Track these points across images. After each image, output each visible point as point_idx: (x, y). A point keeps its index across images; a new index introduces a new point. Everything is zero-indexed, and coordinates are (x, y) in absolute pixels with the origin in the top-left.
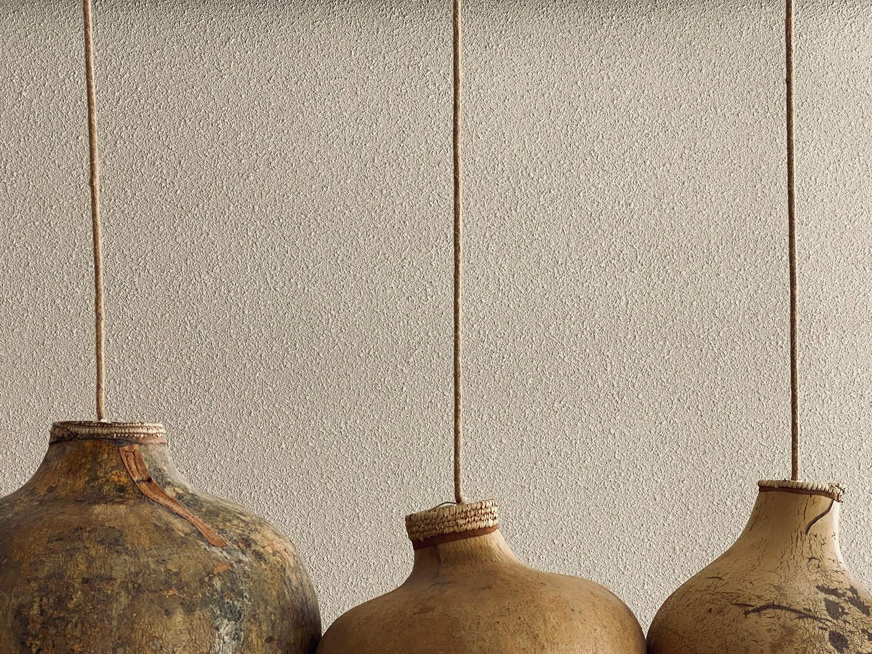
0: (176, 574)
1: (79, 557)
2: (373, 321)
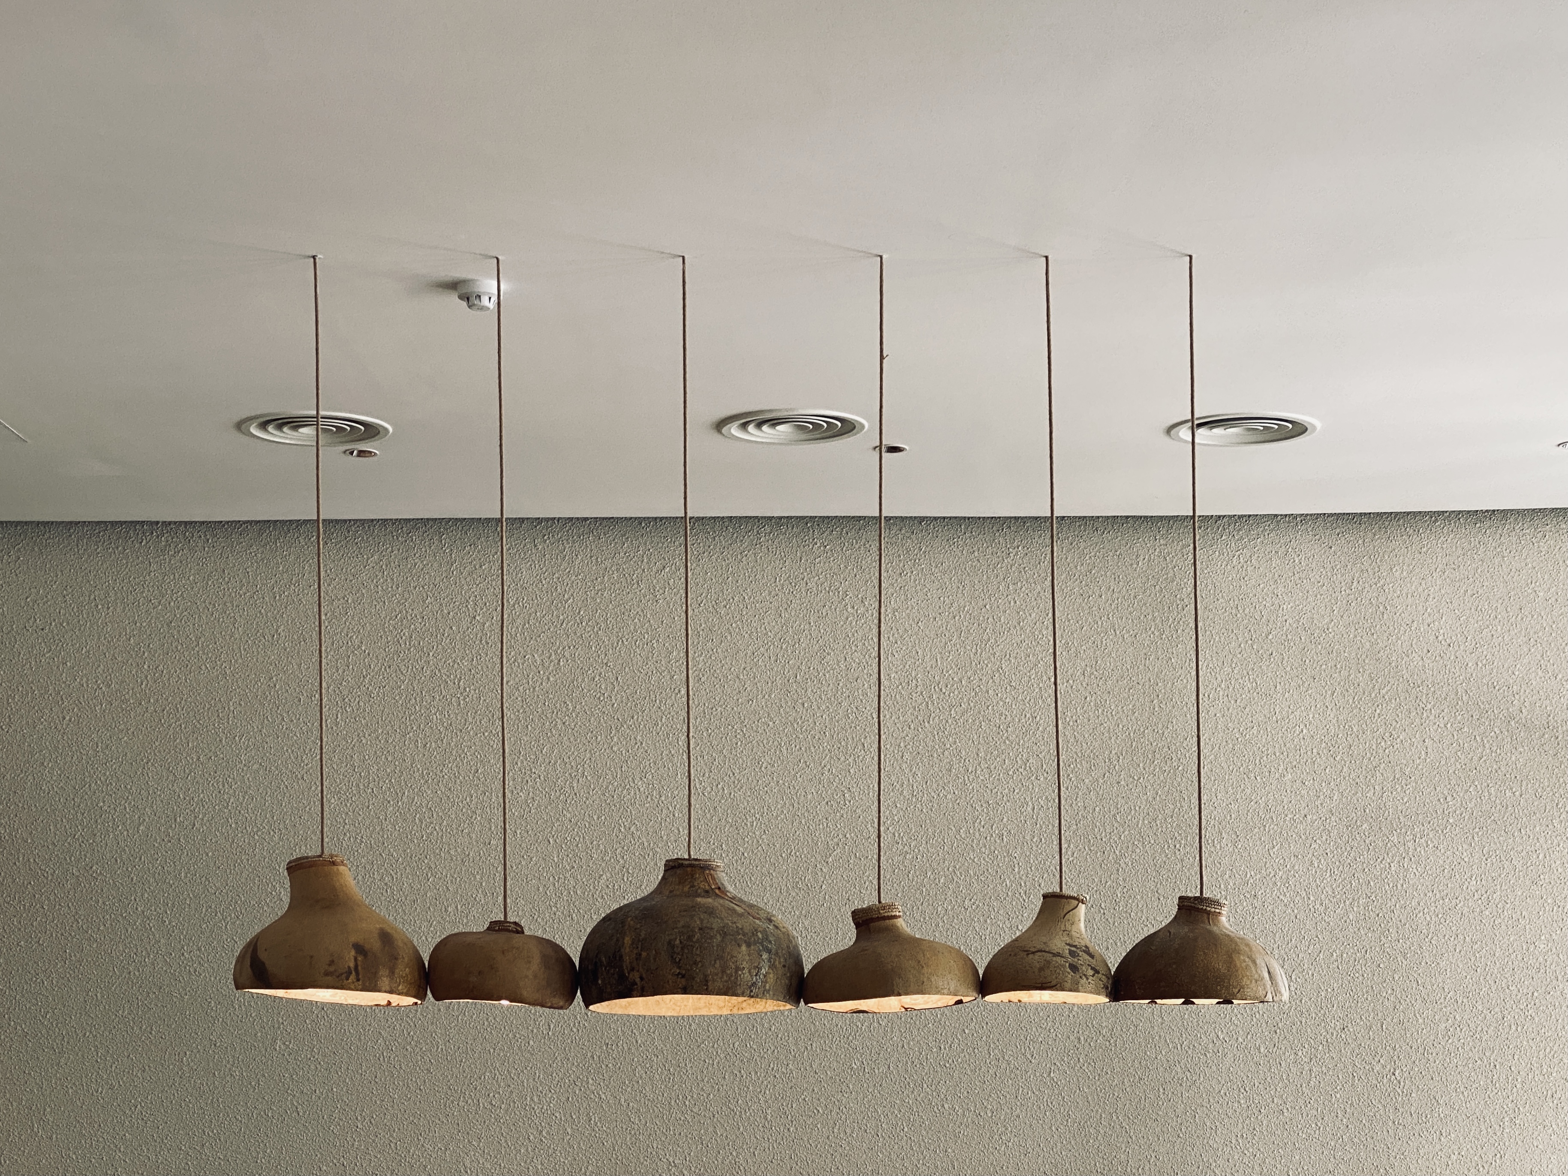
1: (696, 919)
2: (795, 824)
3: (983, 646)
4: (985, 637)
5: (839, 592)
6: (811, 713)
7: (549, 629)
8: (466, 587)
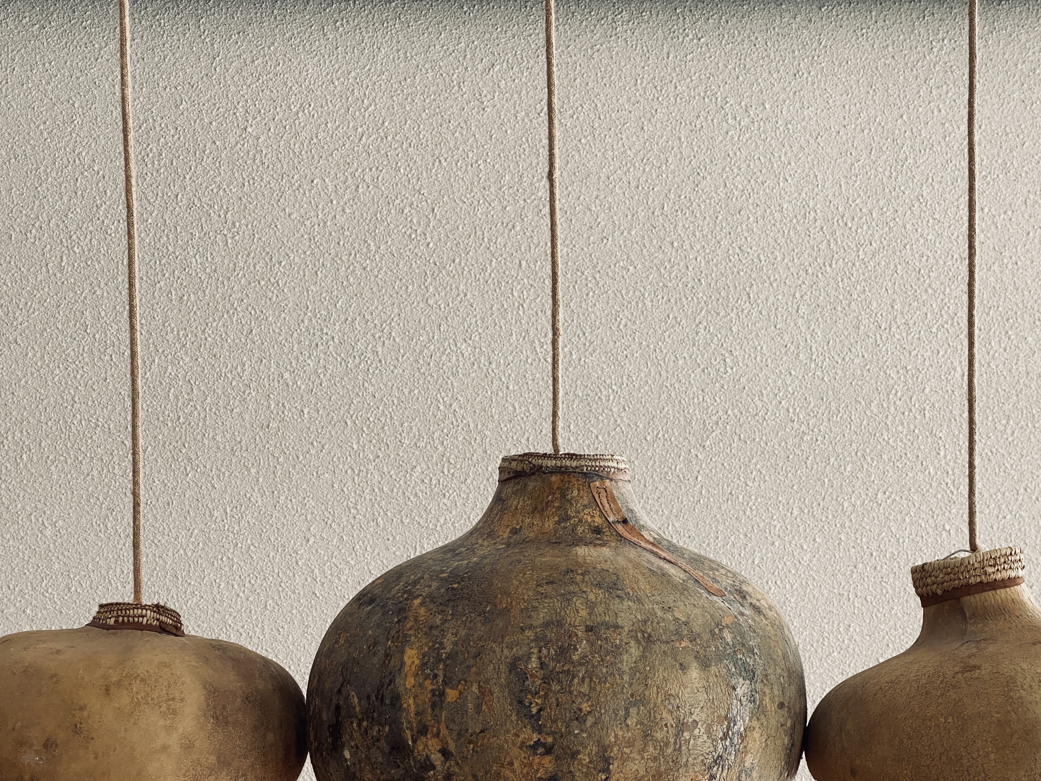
0: (686, 624)
1: (578, 602)
2: (662, 397)
3: (899, 167)
4: (903, 156)
5: (717, 99)
6: (682, 254)
7: (344, 145)
8: (233, 88)
